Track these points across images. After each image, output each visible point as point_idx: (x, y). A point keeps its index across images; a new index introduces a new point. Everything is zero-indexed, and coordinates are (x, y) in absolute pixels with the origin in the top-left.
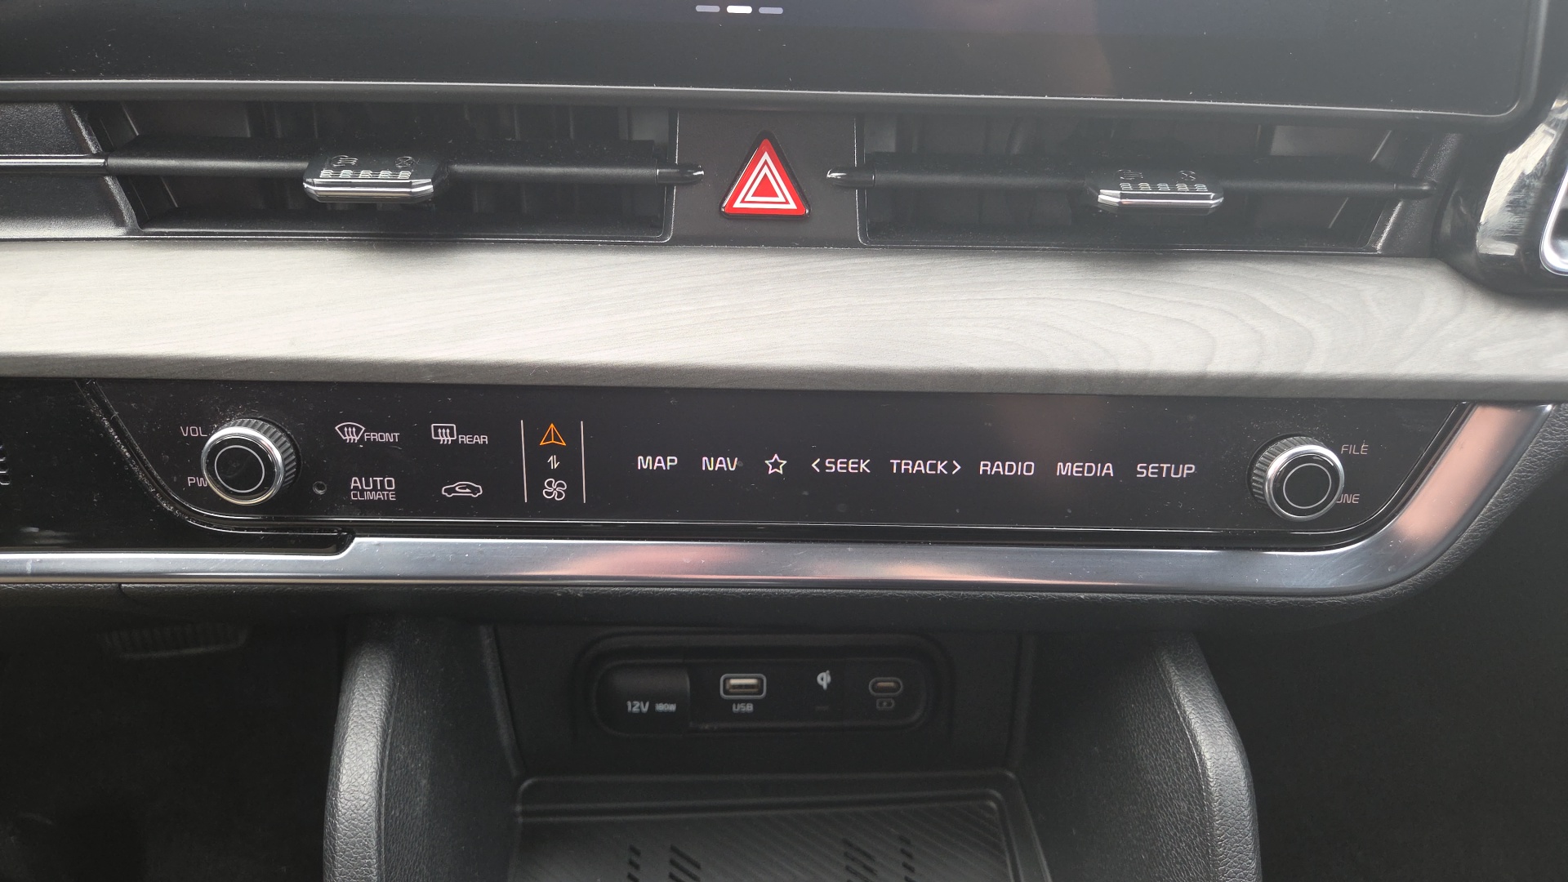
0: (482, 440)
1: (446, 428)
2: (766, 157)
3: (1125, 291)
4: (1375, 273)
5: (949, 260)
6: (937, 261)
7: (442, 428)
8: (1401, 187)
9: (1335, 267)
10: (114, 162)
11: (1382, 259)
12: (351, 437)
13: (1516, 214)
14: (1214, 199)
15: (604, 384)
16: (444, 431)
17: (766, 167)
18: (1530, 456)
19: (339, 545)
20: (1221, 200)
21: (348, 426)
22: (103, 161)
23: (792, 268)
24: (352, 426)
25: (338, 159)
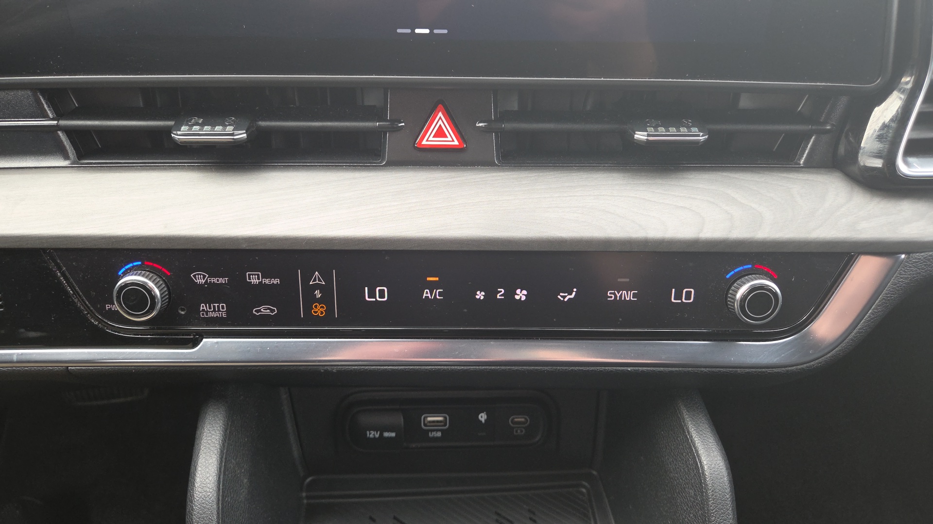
0: (276, 281)
1: (255, 275)
2: (440, 114)
3: (651, 190)
4: (799, 178)
5: (548, 173)
6: (541, 174)
7: (253, 275)
8: (814, 127)
9: (775, 174)
10: (63, 123)
11: (803, 169)
12: (200, 280)
13: (881, 143)
14: (702, 136)
15: (346, 248)
16: (254, 276)
17: (440, 120)
18: (892, 284)
19: (194, 343)
20: (706, 137)
21: (198, 274)
22: (56, 122)
23: (456, 179)
24: (201, 274)
25: (192, 119)
